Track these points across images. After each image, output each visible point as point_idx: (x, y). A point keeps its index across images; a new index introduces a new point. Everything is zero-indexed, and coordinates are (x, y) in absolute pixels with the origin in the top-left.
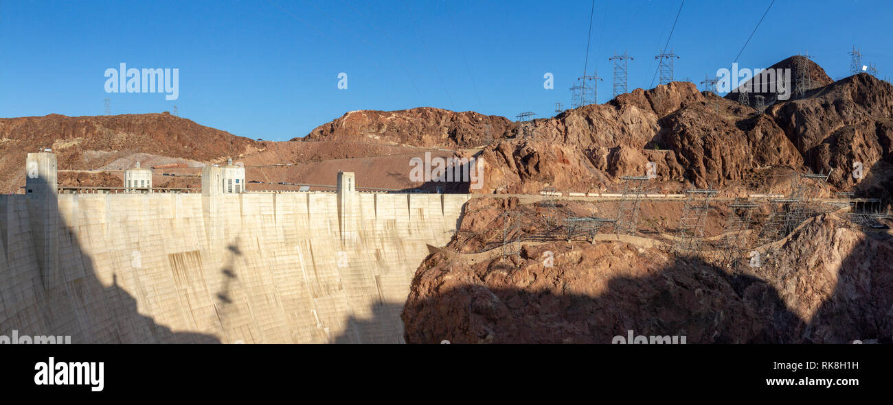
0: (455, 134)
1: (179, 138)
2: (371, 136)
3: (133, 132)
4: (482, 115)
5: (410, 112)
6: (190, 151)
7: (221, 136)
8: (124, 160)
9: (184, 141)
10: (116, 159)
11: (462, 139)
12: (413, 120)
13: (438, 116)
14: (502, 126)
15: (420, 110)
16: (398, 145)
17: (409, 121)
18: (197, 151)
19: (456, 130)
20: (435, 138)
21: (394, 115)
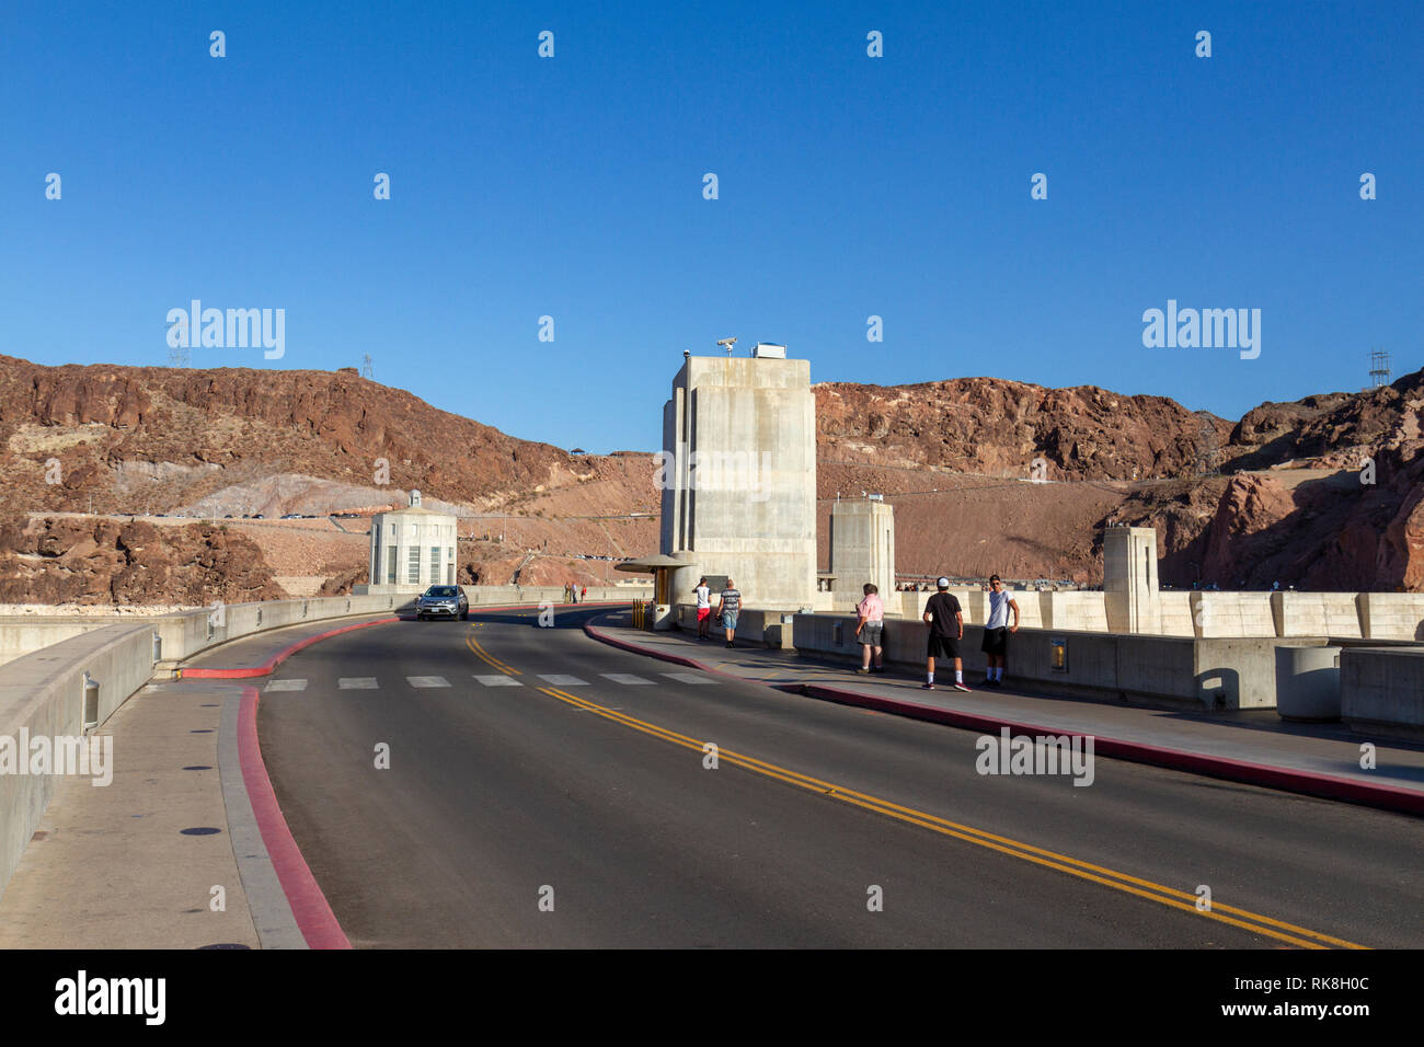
0: (1056, 442)
1: (388, 438)
2: (853, 446)
3: (263, 415)
4: (1116, 395)
5: (943, 387)
6: (418, 473)
7: (488, 438)
8: (243, 492)
9: (402, 448)
10: (218, 488)
11: (1074, 454)
12: (951, 407)
13: (1010, 400)
14: (1169, 421)
15: (965, 385)
16: (920, 469)
17: (942, 408)
18: (438, 475)
19: (1056, 431)
20: (1005, 452)
21: (905, 395)
